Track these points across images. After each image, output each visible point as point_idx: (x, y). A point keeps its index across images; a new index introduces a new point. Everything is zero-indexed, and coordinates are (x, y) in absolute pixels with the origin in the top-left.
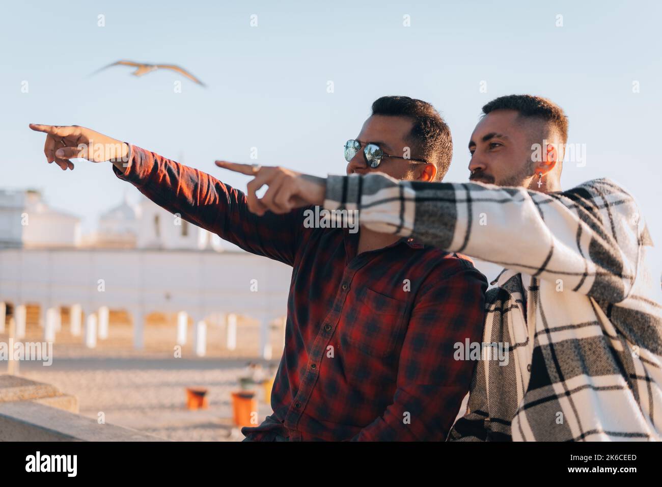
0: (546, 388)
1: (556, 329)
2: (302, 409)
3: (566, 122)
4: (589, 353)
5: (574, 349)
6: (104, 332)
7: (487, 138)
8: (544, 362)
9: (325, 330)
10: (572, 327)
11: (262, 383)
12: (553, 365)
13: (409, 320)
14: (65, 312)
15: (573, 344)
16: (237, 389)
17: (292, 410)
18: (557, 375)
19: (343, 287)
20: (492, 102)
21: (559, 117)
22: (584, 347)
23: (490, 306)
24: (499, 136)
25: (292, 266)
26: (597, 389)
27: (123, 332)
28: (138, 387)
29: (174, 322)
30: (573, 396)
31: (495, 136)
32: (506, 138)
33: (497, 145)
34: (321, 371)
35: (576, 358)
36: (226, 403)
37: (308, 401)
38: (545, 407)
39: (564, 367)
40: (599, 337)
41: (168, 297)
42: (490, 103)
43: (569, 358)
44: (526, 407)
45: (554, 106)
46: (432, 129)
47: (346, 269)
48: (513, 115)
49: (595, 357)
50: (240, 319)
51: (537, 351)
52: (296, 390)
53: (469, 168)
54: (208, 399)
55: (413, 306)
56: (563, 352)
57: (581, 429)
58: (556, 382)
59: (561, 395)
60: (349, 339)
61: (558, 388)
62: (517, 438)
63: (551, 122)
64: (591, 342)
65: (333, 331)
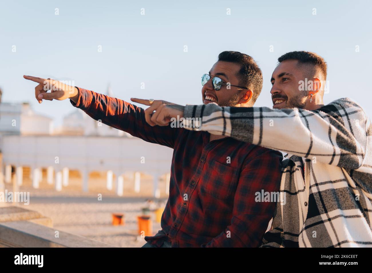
0: (317, 217)
1: (322, 184)
2: (178, 228)
3: (326, 66)
4: (341, 197)
5: (332, 195)
6: (66, 182)
7: (281, 75)
8: (316, 202)
9: (191, 184)
10: (331, 182)
11: (155, 211)
12: (321, 204)
13: (239, 178)
14: (44, 171)
15: (332, 192)
16: (140, 214)
17: (173, 228)
18: (323, 209)
19: (202, 160)
20: (283, 56)
21: (321, 63)
22: (338, 193)
23: (284, 170)
24: (287, 74)
25: (173, 148)
26: (346, 217)
27: (76, 182)
28: (85, 213)
29: (105, 176)
30: (333, 221)
31: (285, 74)
32: (291, 75)
33: (286, 79)
34: (189, 207)
35: (334, 200)
36: (134, 222)
37: (182, 223)
38: (317, 227)
39: (327, 205)
40: (347, 188)
41: (102, 163)
42: (282, 56)
43: (330, 200)
44: (306, 228)
45: (318, 57)
46: (251, 71)
47: (203, 150)
48: (295, 62)
49: (344, 199)
50: (142, 175)
51: (311, 196)
52: (175, 217)
53: (271, 92)
54: (124, 220)
55: (241, 171)
56: (327, 196)
57: (338, 240)
58: (323, 213)
59: (326, 221)
60: (205, 189)
61: (324, 217)
62: (301, 245)
63: (317, 66)
64: (342, 190)
65: (196, 184)
